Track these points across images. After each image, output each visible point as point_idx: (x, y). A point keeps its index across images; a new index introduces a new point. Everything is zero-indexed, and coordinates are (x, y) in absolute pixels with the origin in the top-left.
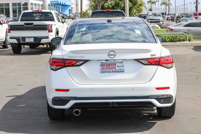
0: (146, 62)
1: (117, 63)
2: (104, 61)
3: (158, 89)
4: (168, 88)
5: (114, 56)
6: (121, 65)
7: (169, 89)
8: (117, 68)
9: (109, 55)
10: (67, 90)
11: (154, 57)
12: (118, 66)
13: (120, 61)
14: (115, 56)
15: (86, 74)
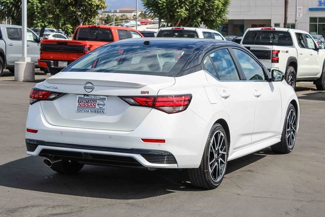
0: (133, 101)
1: (98, 99)
2: (82, 96)
3: (145, 140)
4: (163, 141)
5: (91, 90)
6: (102, 103)
7: (165, 142)
8: (97, 107)
9: (85, 88)
10: (35, 131)
11: (146, 95)
12: (98, 105)
13: (102, 97)
14: (93, 89)
15: (59, 112)
